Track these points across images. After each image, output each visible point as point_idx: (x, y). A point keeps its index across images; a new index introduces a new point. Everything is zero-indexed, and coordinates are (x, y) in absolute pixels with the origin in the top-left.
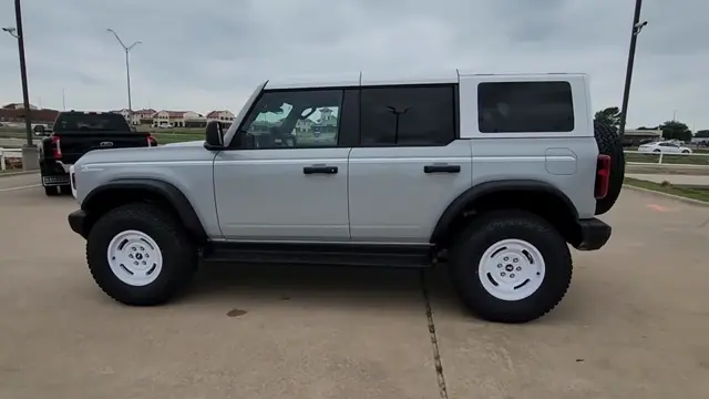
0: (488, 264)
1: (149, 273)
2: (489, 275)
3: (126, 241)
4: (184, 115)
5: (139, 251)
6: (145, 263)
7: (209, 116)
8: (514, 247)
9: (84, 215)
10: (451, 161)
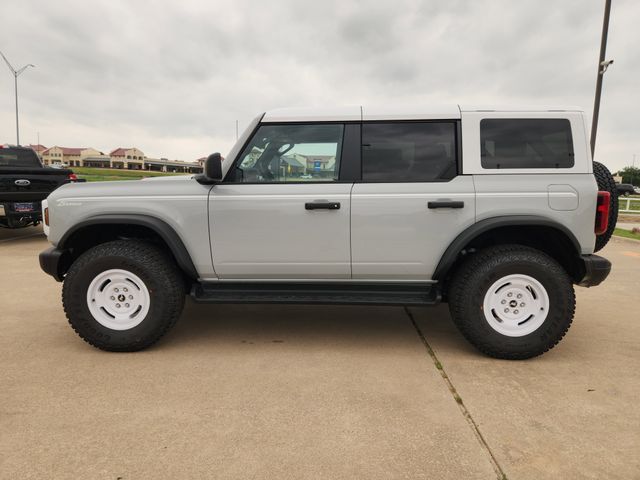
0: (492, 300)
1: (133, 316)
2: (493, 311)
3: (109, 281)
4: (82, 153)
5: (122, 292)
6: (128, 305)
7: (113, 154)
8: (519, 282)
9: (59, 253)
10: (454, 197)
